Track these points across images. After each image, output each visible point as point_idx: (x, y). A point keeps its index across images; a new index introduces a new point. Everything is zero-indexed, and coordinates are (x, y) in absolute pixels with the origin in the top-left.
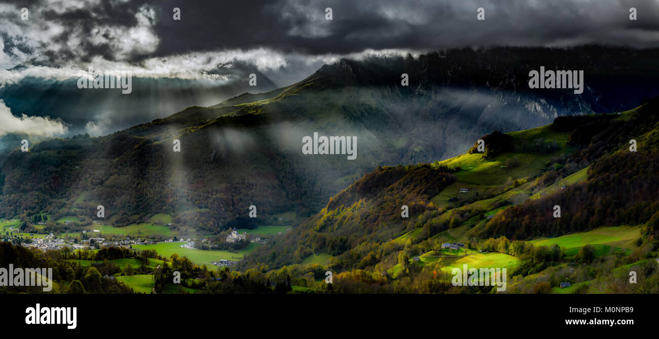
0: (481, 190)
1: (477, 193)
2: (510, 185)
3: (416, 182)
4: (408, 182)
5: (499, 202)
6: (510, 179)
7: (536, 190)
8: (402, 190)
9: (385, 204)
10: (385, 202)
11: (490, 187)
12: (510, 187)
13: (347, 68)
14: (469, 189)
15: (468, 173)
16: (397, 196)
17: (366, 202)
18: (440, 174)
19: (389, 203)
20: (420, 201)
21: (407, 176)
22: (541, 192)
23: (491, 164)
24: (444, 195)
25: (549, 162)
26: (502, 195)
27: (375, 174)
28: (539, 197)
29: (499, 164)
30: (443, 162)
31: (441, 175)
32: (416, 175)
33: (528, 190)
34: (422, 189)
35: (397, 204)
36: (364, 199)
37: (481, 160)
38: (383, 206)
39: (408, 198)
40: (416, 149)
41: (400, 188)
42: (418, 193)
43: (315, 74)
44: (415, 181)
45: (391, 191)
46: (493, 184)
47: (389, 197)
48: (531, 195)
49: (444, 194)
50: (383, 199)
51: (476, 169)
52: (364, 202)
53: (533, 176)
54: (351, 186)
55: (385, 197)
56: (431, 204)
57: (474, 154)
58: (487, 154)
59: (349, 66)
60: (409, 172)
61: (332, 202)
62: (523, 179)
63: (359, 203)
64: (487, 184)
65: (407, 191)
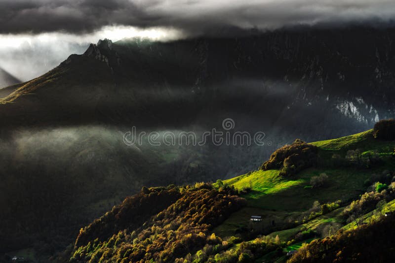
0: (278, 218)
1: (273, 222)
2: (317, 210)
3: (194, 208)
4: (182, 208)
5: (303, 233)
6: (316, 203)
7: (352, 217)
8: (175, 219)
9: (153, 237)
10: (153, 234)
11: (290, 214)
12: (317, 213)
13: (102, 59)
14: (263, 217)
15: (262, 195)
16: (169, 226)
17: (127, 234)
18: (224, 197)
19: (158, 236)
20: (198, 233)
21: (182, 199)
22: (358, 220)
23: (291, 183)
24: (230, 225)
25: (368, 180)
26: (306, 224)
27: (140, 198)
28: (355, 228)
29: (302, 184)
30: (228, 181)
31: (225, 199)
32: (193, 199)
33: (341, 217)
34: (201, 217)
35: (169, 236)
36: (125, 231)
37: (278, 179)
38: (150, 239)
39: (182, 228)
40: (192, 165)
41: (172, 216)
42: (195, 222)
43: (58, 67)
44: (192, 206)
45: (161, 220)
46: (295, 210)
47: (157, 227)
48: (345, 224)
49: (230, 223)
50: (150, 230)
51: (271, 191)
52: (125, 235)
53: (347, 199)
54: (107, 213)
55: (153, 228)
56: (213, 236)
57: (269, 171)
58: (286, 171)
59: (104, 57)
60: (183, 195)
61: (83, 234)
62: (333, 204)
63: (118, 236)
64: (286, 210)
65: (181, 219)
